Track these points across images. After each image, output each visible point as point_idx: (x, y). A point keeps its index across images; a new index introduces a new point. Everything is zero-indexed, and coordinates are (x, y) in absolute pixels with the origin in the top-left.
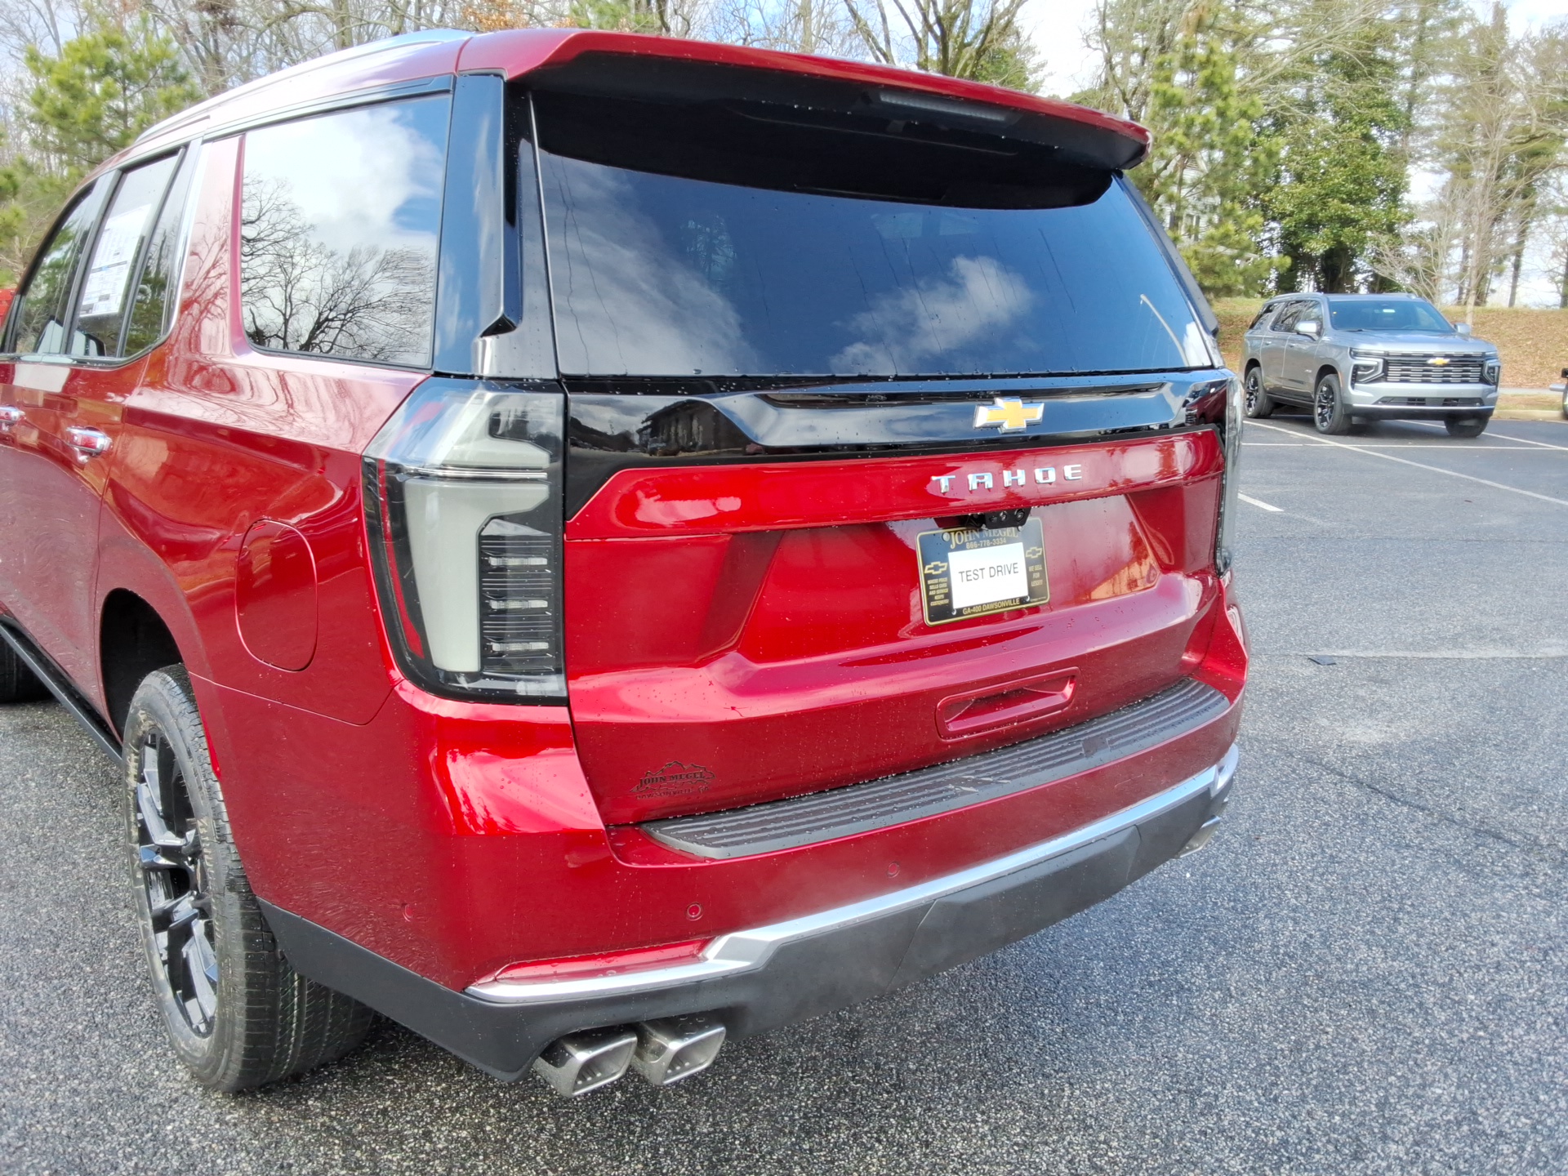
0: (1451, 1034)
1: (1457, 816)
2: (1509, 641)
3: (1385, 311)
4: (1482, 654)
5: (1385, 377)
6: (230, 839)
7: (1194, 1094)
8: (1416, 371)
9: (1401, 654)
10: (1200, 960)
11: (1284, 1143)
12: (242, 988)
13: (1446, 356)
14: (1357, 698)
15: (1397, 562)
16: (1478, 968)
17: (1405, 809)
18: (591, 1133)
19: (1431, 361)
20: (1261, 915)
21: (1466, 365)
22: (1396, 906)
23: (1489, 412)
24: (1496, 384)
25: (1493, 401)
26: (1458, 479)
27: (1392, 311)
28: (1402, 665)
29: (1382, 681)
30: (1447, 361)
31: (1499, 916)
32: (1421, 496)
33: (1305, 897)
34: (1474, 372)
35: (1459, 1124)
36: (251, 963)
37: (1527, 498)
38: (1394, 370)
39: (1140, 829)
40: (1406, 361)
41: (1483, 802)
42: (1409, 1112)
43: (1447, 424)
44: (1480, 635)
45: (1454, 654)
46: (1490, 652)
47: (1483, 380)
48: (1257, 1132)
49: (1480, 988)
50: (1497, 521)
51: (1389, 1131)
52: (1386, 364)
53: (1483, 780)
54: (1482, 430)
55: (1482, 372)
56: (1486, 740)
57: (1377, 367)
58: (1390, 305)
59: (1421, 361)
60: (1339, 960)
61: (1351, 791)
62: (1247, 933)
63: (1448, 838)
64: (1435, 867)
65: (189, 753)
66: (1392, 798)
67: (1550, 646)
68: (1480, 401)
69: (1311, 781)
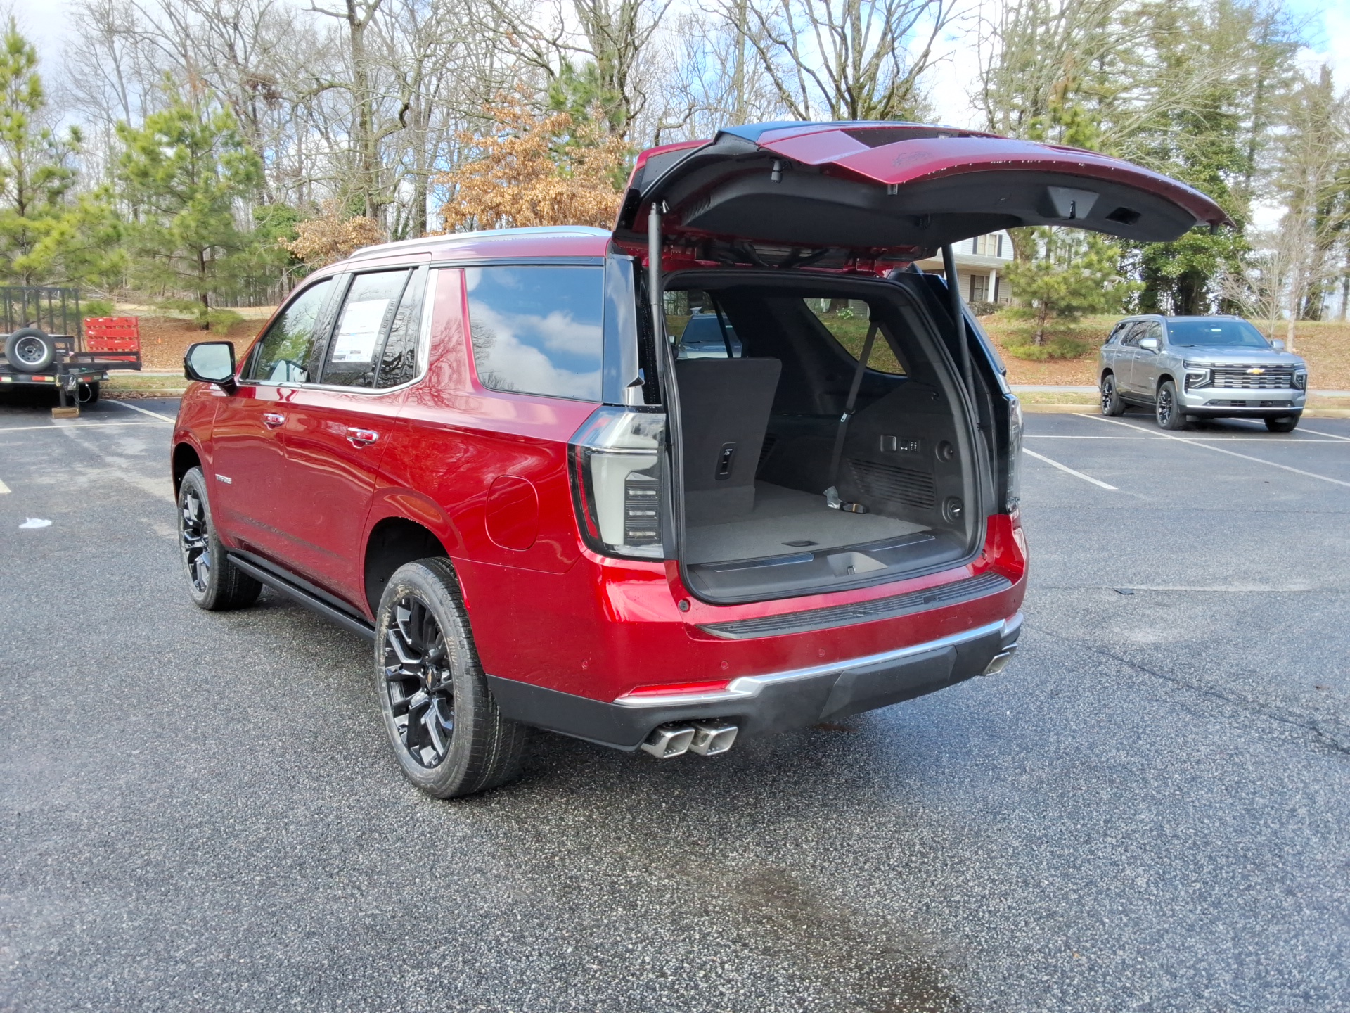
0: (1158, 792)
1: (1196, 684)
2: (1265, 580)
3: (1213, 330)
4: (1243, 589)
5: (1211, 384)
6: (467, 647)
7: (995, 815)
8: (1238, 379)
9: (1183, 588)
10: (1010, 754)
11: (1046, 835)
12: (471, 728)
13: (1262, 367)
14: (1144, 615)
15: (1198, 526)
16: (1185, 762)
17: (1161, 680)
18: (652, 820)
19: (1249, 371)
20: (1052, 733)
21: (1278, 374)
22: (1141, 731)
23: (1299, 412)
24: (1304, 389)
25: (1302, 403)
26: (1266, 466)
27: (1219, 330)
28: (1182, 595)
29: (1164, 605)
30: (1262, 371)
31: (1207, 737)
32: (1231, 478)
33: (1082, 725)
34: (1285, 379)
35: (1151, 830)
36: (477, 714)
37: (1314, 480)
38: (1220, 379)
39: (956, 647)
40: (1229, 371)
41: (1216, 677)
42: (1123, 825)
43: (1266, 421)
44: (1245, 576)
45: (1223, 588)
46: (1250, 587)
47: (1292, 386)
48: (1030, 830)
49: (1183, 771)
50: (1284, 497)
51: (1109, 832)
52: (1213, 373)
53: (1219, 664)
54: (1294, 426)
55: (1292, 379)
56: (1228, 642)
57: (1205, 376)
58: (1217, 325)
59: (1242, 371)
60: (1097, 756)
61: (1127, 670)
62: (1041, 743)
63: (1187, 697)
64: (1172, 711)
65: (441, 603)
66: (1154, 674)
67: (1295, 584)
68: (1291, 403)
69: (1100, 664)
